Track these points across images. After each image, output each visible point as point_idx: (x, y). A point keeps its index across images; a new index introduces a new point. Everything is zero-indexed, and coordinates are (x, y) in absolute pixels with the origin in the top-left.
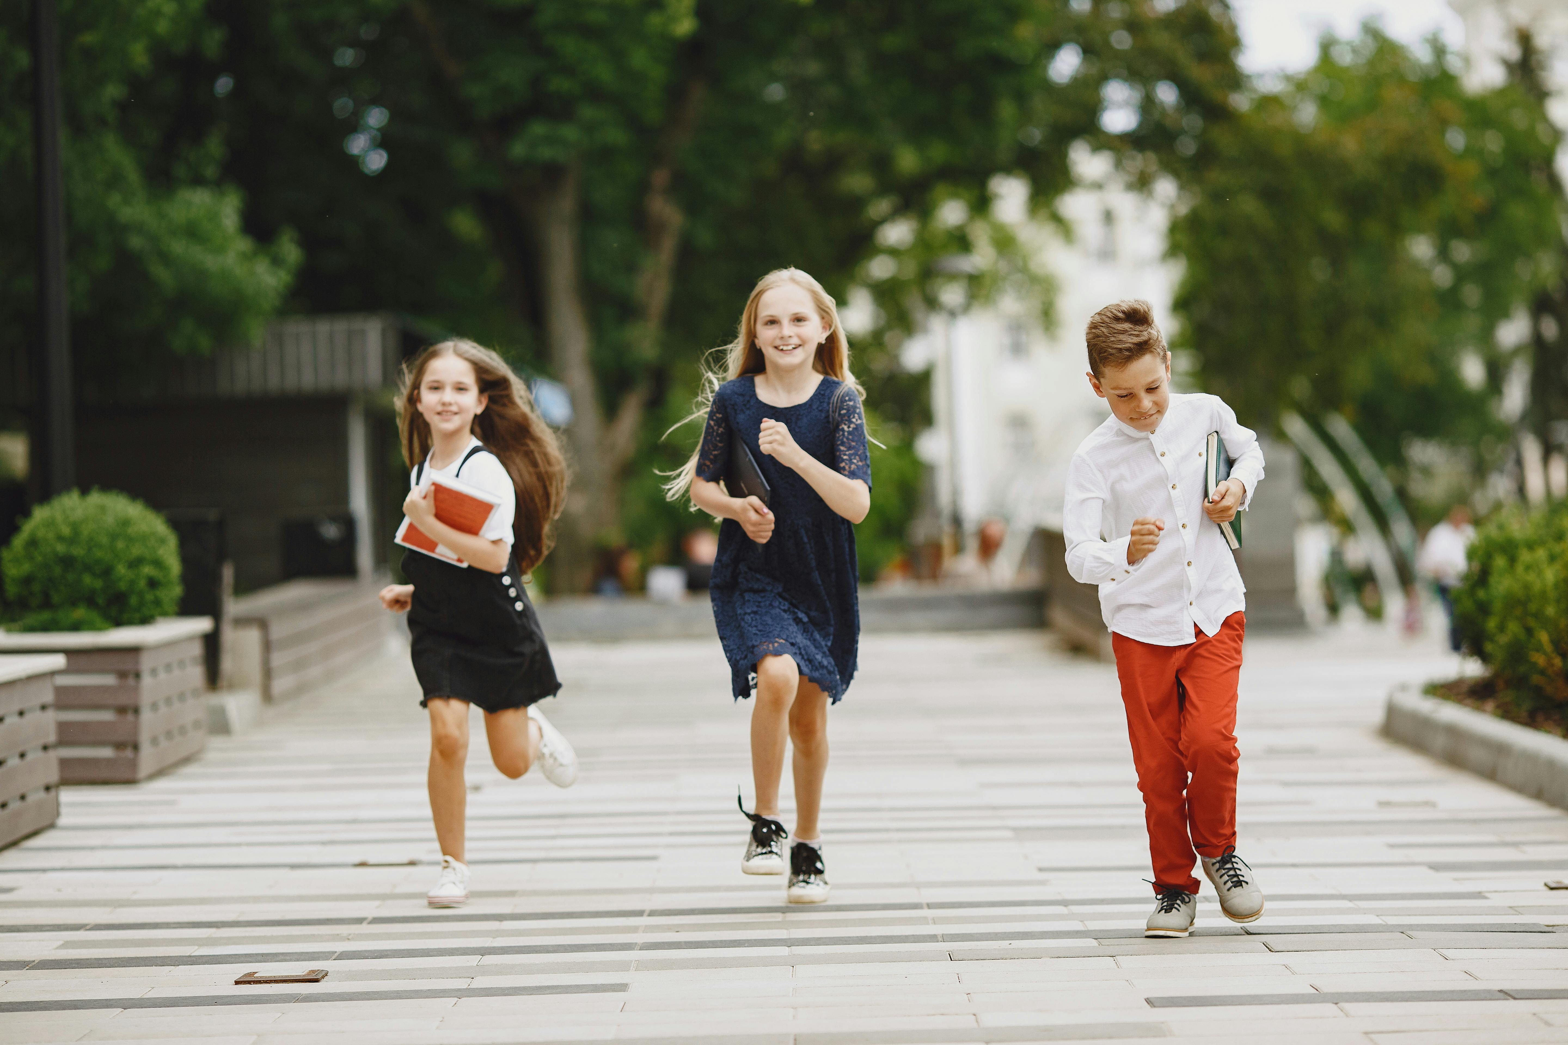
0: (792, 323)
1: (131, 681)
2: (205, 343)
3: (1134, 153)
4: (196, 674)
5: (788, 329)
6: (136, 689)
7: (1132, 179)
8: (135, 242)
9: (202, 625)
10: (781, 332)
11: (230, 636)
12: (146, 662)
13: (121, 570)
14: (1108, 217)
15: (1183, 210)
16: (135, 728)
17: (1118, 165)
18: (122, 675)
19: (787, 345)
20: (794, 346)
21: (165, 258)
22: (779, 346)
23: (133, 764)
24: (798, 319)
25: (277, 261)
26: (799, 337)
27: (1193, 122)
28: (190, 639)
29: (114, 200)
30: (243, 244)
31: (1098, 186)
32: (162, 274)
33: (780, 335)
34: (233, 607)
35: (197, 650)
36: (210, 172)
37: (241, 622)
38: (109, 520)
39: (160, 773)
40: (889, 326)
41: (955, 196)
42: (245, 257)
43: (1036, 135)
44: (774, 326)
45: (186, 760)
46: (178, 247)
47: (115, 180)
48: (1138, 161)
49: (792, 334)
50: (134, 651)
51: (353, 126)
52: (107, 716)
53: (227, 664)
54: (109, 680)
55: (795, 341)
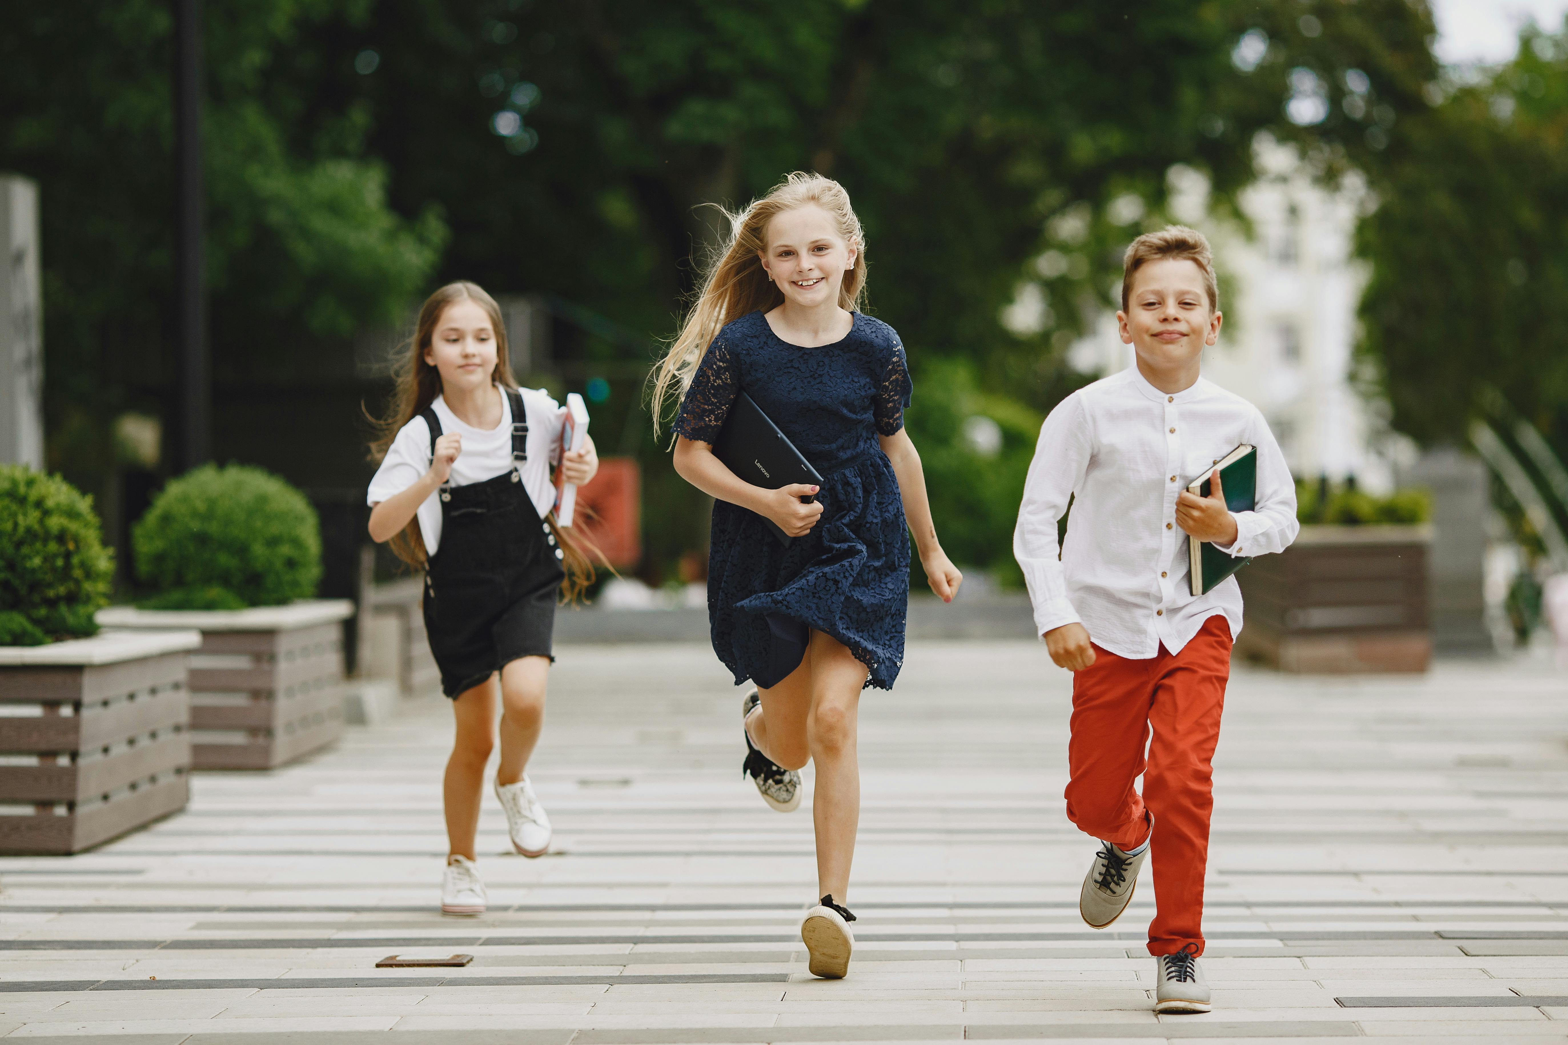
0: (811, 252)
1: (265, 666)
2: (345, 323)
3: (1322, 145)
4: (333, 661)
5: (807, 261)
6: (270, 674)
7: (1320, 173)
8: (275, 217)
9: (340, 609)
10: (798, 265)
11: (369, 625)
12: (283, 645)
13: (258, 550)
14: (1293, 212)
15: (1372, 207)
16: (269, 715)
17: (1303, 155)
18: (258, 657)
19: (807, 280)
20: (815, 281)
21: (306, 233)
22: (798, 282)
23: (267, 751)
24: (819, 248)
25: (422, 240)
26: (821, 269)
27: (1386, 114)
28: (325, 624)
29: (254, 173)
30: (384, 221)
31: (1283, 179)
32: (303, 251)
33: (798, 269)
34: (372, 595)
35: (334, 635)
36: (353, 145)
37: (381, 609)
38: (246, 498)
39: (296, 761)
40: (1059, 327)
41: (1130, 188)
42: (391, 236)
43: (1219, 126)
44: (790, 257)
45: (323, 749)
46: (320, 223)
47: (254, 152)
48: (1325, 153)
49: (812, 267)
50: (269, 633)
51: (501, 104)
52: (239, 701)
53: (366, 653)
54: (241, 663)
55: (816, 274)
